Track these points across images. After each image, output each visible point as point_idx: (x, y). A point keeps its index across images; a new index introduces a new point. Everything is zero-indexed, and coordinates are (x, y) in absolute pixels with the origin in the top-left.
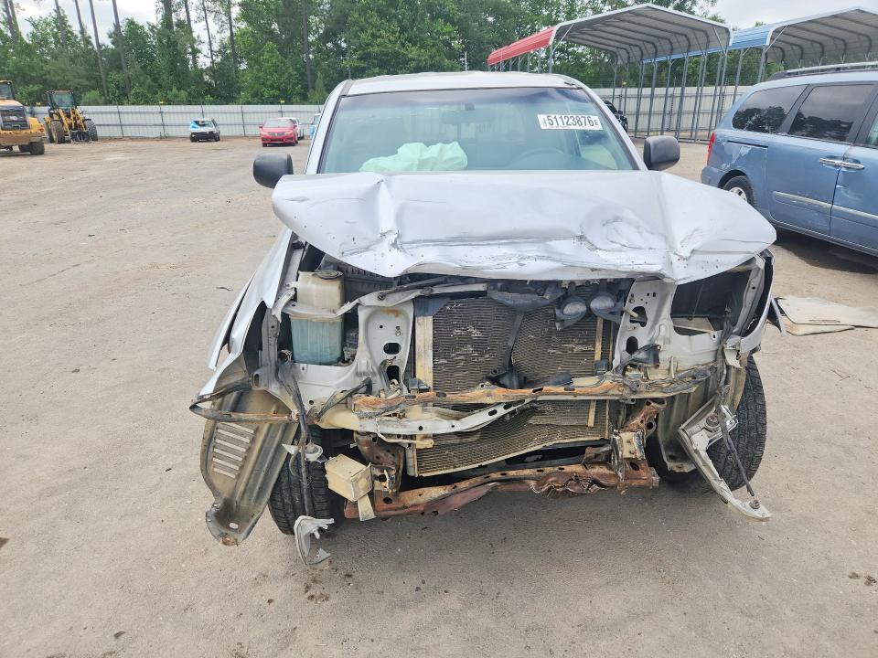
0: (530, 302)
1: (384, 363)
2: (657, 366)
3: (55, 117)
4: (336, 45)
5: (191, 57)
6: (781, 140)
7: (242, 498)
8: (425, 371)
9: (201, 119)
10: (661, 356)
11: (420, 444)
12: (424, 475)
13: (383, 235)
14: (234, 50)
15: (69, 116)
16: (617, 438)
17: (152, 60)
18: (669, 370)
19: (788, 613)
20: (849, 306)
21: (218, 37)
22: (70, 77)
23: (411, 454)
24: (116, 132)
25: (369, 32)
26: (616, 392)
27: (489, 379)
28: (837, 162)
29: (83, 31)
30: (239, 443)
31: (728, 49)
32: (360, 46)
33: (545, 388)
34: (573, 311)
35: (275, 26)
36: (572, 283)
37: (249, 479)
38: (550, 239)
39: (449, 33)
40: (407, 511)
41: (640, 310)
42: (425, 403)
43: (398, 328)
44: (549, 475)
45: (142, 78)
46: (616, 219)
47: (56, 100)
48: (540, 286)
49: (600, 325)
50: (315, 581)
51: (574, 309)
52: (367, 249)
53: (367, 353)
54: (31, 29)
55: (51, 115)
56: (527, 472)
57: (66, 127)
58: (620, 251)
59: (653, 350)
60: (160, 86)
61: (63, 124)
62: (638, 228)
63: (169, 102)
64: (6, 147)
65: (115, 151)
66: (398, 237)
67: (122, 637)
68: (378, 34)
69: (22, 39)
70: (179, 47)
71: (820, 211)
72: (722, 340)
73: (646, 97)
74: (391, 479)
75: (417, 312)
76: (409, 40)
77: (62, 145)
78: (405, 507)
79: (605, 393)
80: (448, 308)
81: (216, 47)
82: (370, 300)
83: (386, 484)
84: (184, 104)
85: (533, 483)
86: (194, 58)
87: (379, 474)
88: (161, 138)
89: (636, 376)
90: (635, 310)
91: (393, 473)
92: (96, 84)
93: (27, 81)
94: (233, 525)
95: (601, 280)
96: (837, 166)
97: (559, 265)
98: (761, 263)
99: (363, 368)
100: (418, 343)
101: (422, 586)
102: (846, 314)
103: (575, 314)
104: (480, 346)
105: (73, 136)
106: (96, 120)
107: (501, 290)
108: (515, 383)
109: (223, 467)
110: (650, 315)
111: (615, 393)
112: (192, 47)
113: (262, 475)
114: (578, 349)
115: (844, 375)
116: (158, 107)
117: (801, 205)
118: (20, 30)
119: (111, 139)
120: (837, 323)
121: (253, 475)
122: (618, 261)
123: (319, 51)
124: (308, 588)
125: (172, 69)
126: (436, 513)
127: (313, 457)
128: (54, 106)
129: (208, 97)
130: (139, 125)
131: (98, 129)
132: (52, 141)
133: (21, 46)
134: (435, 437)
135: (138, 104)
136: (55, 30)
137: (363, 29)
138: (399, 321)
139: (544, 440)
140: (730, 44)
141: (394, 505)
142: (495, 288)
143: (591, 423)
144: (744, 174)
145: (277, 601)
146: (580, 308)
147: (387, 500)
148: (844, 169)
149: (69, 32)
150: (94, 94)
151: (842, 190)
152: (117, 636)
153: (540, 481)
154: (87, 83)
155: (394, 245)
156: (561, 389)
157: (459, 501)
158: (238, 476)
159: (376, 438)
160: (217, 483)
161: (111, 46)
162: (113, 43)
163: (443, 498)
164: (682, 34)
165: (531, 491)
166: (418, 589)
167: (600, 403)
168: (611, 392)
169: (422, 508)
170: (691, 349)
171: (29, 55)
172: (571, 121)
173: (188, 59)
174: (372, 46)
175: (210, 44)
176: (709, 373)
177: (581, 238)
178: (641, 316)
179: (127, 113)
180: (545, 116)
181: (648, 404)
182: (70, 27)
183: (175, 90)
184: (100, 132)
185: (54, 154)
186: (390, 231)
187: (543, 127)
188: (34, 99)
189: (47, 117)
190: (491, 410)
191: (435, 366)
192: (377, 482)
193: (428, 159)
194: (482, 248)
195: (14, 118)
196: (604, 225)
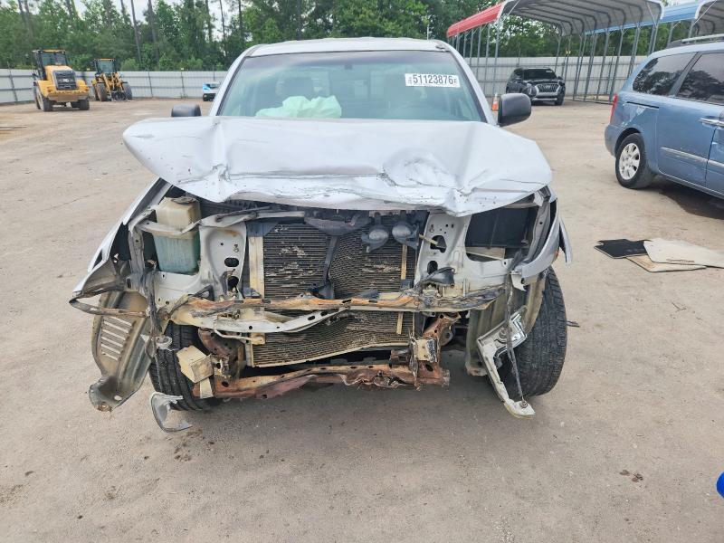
0: (339, 228)
1: (225, 274)
2: (453, 286)
3: (100, 80)
4: (325, 20)
5: (207, 31)
6: (670, 102)
7: (124, 377)
8: (257, 281)
9: (211, 83)
10: (455, 278)
11: (255, 341)
12: (260, 366)
13: (216, 167)
14: (241, 26)
15: (110, 80)
16: (414, 344)
17: (176, 33)
18: (462, 289)
19: (556, 498)
20: (709, 248)
21: (230, 15)
22: (112, 48)
23: (249, 349)
24: (147, 93)
25: (352, 9)
26: (412, 305)
27: (310, 290)
28: (714, 121)
29: (123, 11)
30: (120, 332)
31: (660, 22)
32: (344, 20)
33: (353, 300)
34: (378, 237)
35: (276, 5)
36: (377, 213)
37: (128, 361)
38: (357, 175)
39: (419, 10)
40: (241, 393)
41: (439, 238)
42: (256, 308)
43: (236, 245)
44: (359, 372)
45: (168, 49)
46: (418, 160)
47: (101, 66)
48: (347, 214)
49: (405, 250)
50: (184, 445)
51: (378, 235)
52: (201, 178)
53: (209, 265)
54: (85, 8)
55: (97, 80)
56: (343, 368)
57: (108, 89)
58: (414, 187)
59: (449, 272)
60: (182, 56)
61: (105, 85)
62: (435, 168)
63: (188, 68)
64: (62, 104)
65: (142, 108)
66: (227, 169)
67: (31, 475)
68: (359, 11)
69: (77, 17)
70: (197, 23)
71: (698, 164)
72: (513, 267)
73: (572, 65)
74: (225, 367)
75: (250, 233)
76: (386, 16)
77: (105, 103)
78: (239, 390)
79: (404, 306)
80: (276, 231)
81: (227, 23)
82: (209, 221)
83: (220, 371)
84: (200, 70)
85: (344, 377)
86: (210, 32)
87: (216, 362)
88: (182, 98)
89: (431, 294)
90: (435, 238)
91: (226, 362)
92: (134, 53)
93: (81, 51)
94: (117, 398)
95: (402, 211)
96: (714, 125)
97: (358, 197)
98: (539, 201)
99: (206, 277)
100: (252, 258)
101: (265, 455)
102: (701, 255)
103: (380, 239)
104: (304, 263)
105: (114, 96)
106: (131, 83)
107: (317, 217)
108: (332, 294)
109: (109, 352)
110: (449, 243)
111: (412, 307)
112: (208, 23)
113: (139, 359)
114: (387, 269)
115: (681, 308)
116: (179, 72)
117: (683, 160)
118: (77, 10)
119: (142, 98)
120: (691, 263)
121: (132, 359)
122: (410, 196)
123: (310, 25)
124: (178, 450)
125: (192, 41)
126: (265, 396)
127: (163, 346)
128: (99, 71)
129: (219, 65)
130: (164, 88)
131: (133, 90)
132: (97, 99)
133: (77, 23)
134: (267, 335)
135: (164, 70)
136: (103, 10)
137: (346, 7)
138: (236, 240)
139: (362, 343)
140: (661, 18)
141: (230, 388)
142: (312, 215)
143: (399, 331)
144: (638, 132)
145: (152, 457)
146: (382, 235)
147: (225, 384)
148: (720, 128)
149: (114, 11)
150: (131, 61)
151: (717, 147)
152: (27, 474)
153: (351, 376)
154: (126, 52)
155: (223, 176)
156: (366, 301)
157: (284, 388)
158: (120, 359)
159: (213, 334)
160: (105, 363)
161: (145, 23)
162: (147, 20)
163: (270, 385)
164: (619, 9)
165: (343, 383)
166: (262, 457)
167: (407, 315)
168: (408, 306)
169: (253, 392)
170: (482, 271)
171: (82, 30)
172: (433, 79)
173: (205, 34)
174: (354, 21)
175: (223, 20)
176: (497, 293)
177: (383, 175)
178: (439, 243)
179: (156, 77)
180: (411, 75)
181: (442, 317)
182: (114, 7)
183: (193, 58)
184: (135, 93)
185: (96, 109)
186: (221, 165)
187: (408, 84)
188: (85, 66)
189: (94, 80)
190: (311, 315)
191: (266, 278)
192: (216, 369)
193: (307, 110)
194: (298, 181)
195: (66, 80)
196: (406, 165)
